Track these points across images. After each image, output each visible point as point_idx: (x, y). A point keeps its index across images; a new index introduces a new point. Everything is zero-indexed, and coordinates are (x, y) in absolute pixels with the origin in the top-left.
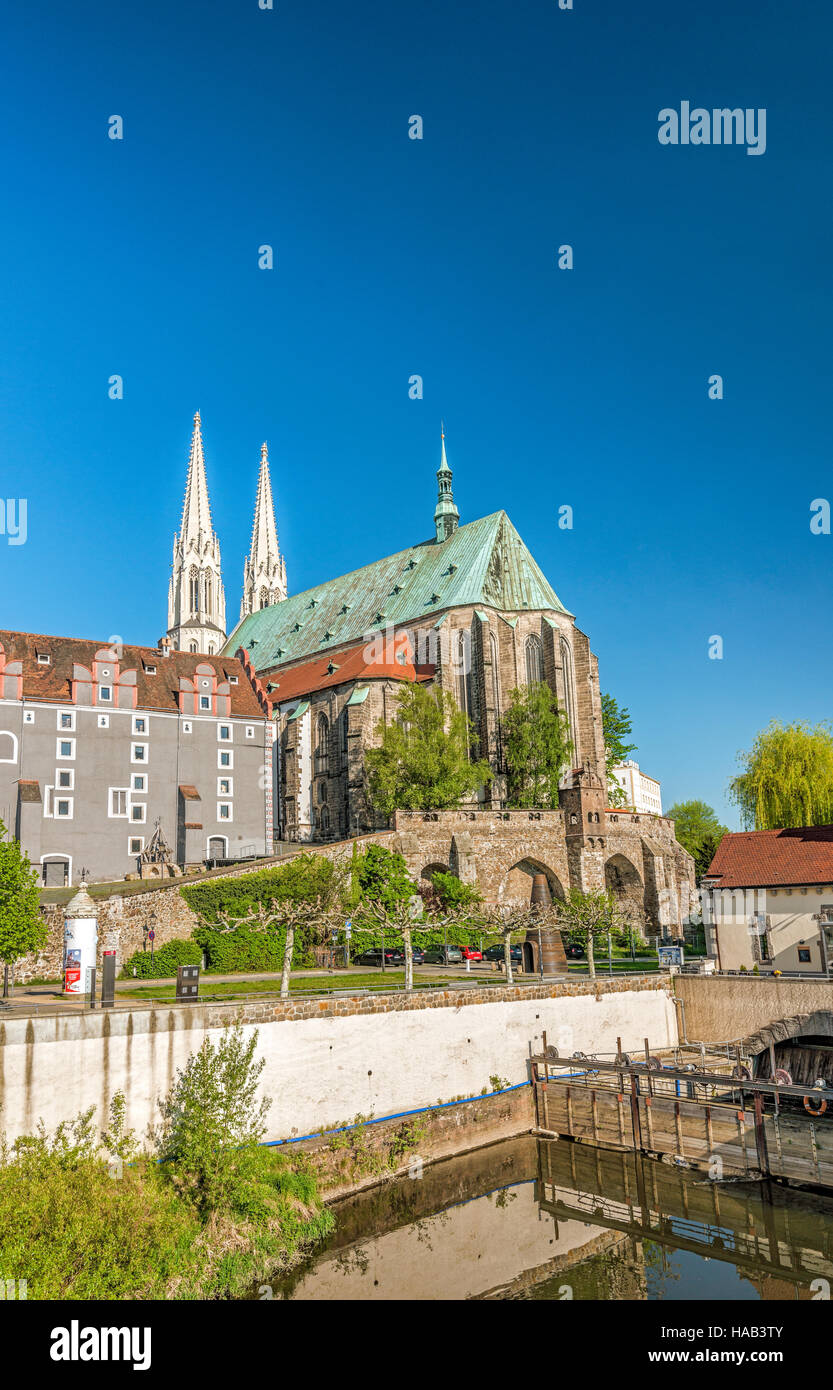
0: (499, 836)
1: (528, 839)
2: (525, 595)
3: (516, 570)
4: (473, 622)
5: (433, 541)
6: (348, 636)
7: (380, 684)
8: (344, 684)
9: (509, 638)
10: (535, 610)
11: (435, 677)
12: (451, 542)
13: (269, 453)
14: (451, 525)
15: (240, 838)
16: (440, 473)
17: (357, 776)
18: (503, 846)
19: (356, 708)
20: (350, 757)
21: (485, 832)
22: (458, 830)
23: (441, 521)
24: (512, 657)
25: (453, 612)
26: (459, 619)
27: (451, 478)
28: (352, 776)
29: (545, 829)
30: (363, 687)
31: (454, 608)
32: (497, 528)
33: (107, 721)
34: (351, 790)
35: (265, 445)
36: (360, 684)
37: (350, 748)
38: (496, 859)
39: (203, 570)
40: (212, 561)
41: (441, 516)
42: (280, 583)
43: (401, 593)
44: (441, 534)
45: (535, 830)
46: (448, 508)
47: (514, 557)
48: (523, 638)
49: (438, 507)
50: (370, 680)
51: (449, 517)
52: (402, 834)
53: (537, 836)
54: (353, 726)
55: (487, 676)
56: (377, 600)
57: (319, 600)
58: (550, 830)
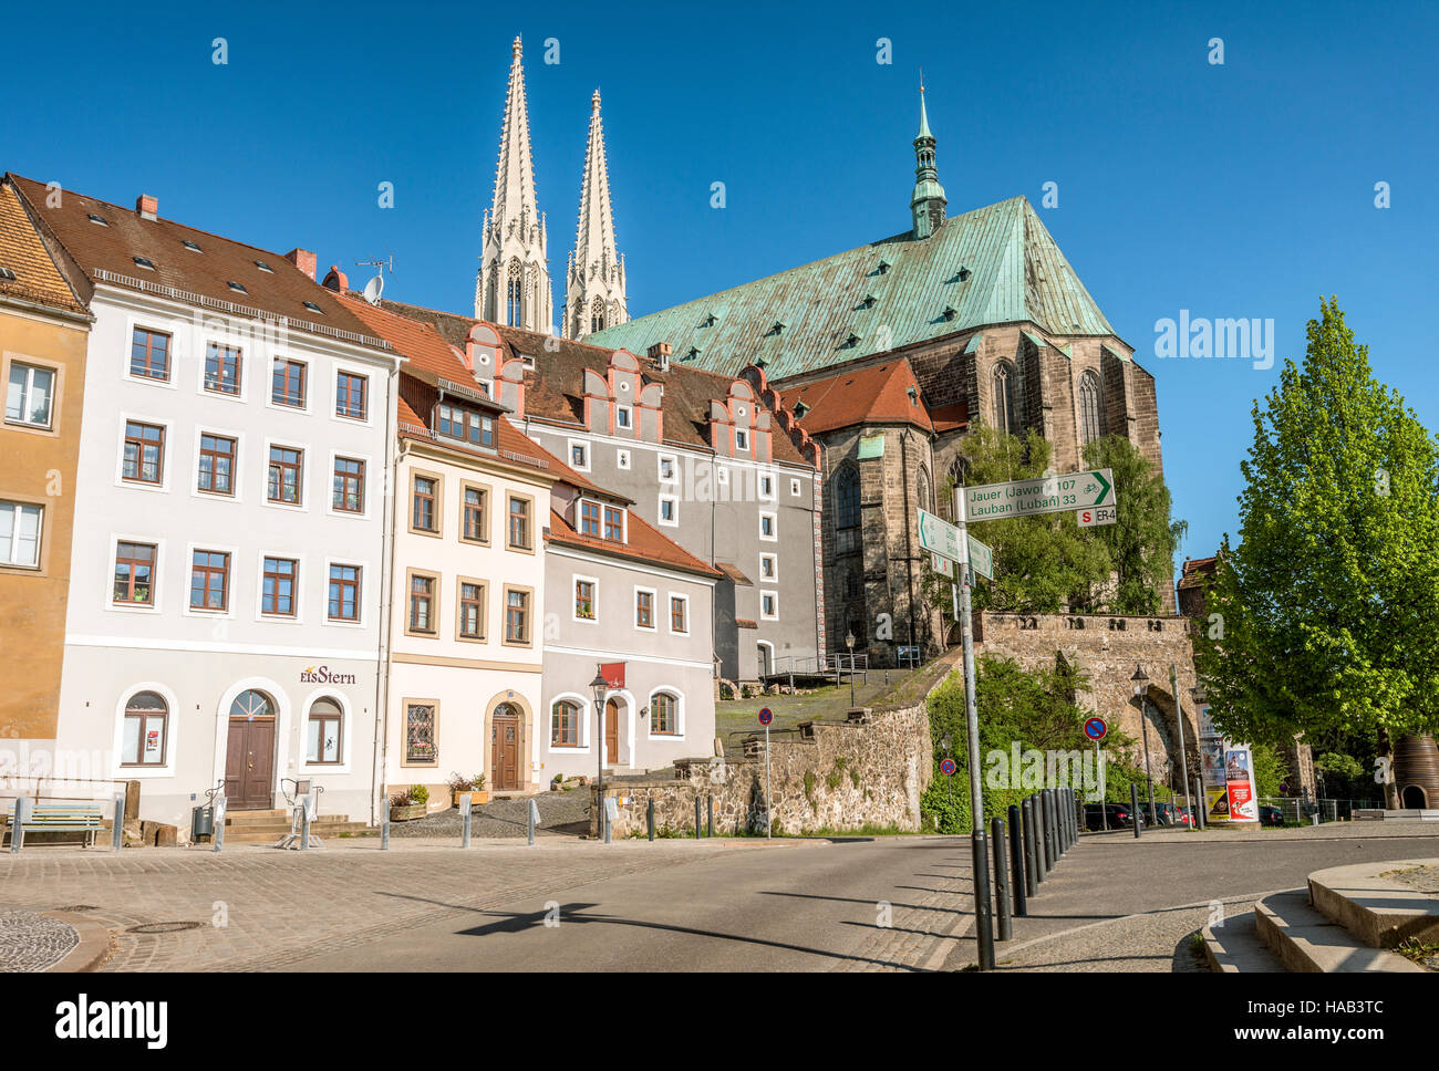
0: (1113, 653)
1: (1149, 659)
2: (1074, 316)
3: (1055, 279)
4: (1020, 348)
5: (910, 236)
6: (800, 365)
7: (896, 432)
8: (842, 429)
9: (1065, 374)
10: (1093, 336)
11: (969, 425)
12: (940, 238)
13: (602, 104)
14: (939, 213)
15: (788, 646)
16: (921, 140)
17: (876, 565)
18: (1119, 667)
19: (872, 464)
20: (866, 537)
21: (1097, 647)
22: (1063, 643)
23: (925, 207)
24: (1068, 400)
25: (989, 332)
26: (997, 343)
27: (934, 148)
28: (868, 565)
29: (1168, 644)
30: (875, 435)
31: (990, 326)
32: (1021, 221)
33: (628, 459)
34: (868, 585)
35: (597, 93)
36: (868, 431)
37: (865, 523)
38: (1112, 686)
39: (529, 265)
40: (538, 254)
41: (925, 200)
42: (618, 293)
43: (878, 306)
44: (925, 226)
45: (1157, 646)
46: (933, 190)
47: (1049, 261)
48: (1077, 375)
49: (918, 188)
50: (884, 424)
51: (936, 203)
52: (992, 647)
53: (1159, 655)
54: (867, 490)
55: (1046, 425)
56: (833, 317)
57: (721, 313)
58: (1175, 647)
